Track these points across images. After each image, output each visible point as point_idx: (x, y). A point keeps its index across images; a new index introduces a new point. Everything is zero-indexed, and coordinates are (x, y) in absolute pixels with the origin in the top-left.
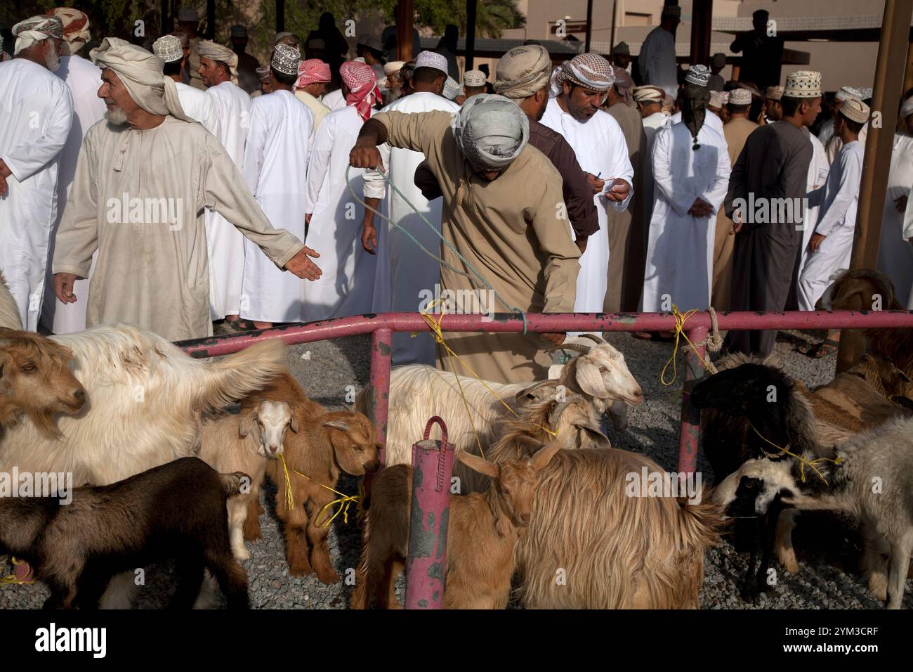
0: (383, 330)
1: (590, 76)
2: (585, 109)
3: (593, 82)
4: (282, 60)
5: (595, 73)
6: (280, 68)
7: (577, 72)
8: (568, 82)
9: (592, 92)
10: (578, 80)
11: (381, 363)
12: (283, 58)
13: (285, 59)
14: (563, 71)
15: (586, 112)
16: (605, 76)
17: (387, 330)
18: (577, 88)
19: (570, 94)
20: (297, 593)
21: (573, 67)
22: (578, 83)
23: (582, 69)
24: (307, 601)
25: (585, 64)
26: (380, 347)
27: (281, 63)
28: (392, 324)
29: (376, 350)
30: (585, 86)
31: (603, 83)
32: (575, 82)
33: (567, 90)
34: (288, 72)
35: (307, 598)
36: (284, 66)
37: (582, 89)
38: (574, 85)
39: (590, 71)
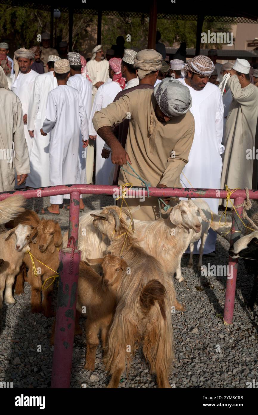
0: (76, 193)
1: (202, 69)
2: (200, 84)
3: (203, 72)
4: (73, 59)
5: (204, 67)
6: (73, 63)
7: (195, 67)
8: (190, 72)
9: (203, 77)
10: (195, 71)
11: (74, 209)
12: (74, 58)
13: (75, 59)
14: (187, 66)
15: (200, 86)
16: (209, 68)
17: (77, 193)
18: (194, 75)
19: (192, 78)
20: (31, 321)
21: (193, 65)
22: (196, 73)
23: (197, 65)
24: (35, 325)
25: (199, 62)
26: (74, 201)
27: (73, 61)
28: (80, 190)
29: (72, 203)
30: (199, 74)
31: (208, 72)
32: (194, 72)
33: (190, 75)
34: (78, 64)
35: (35, 323)
36: (75, 62)
37: (198, 75)
38: (194, 73)
39: (202, 66)
